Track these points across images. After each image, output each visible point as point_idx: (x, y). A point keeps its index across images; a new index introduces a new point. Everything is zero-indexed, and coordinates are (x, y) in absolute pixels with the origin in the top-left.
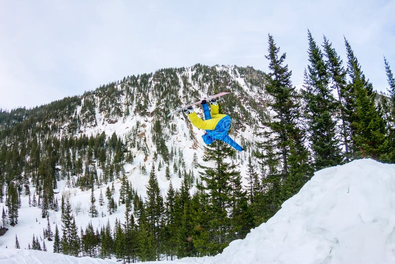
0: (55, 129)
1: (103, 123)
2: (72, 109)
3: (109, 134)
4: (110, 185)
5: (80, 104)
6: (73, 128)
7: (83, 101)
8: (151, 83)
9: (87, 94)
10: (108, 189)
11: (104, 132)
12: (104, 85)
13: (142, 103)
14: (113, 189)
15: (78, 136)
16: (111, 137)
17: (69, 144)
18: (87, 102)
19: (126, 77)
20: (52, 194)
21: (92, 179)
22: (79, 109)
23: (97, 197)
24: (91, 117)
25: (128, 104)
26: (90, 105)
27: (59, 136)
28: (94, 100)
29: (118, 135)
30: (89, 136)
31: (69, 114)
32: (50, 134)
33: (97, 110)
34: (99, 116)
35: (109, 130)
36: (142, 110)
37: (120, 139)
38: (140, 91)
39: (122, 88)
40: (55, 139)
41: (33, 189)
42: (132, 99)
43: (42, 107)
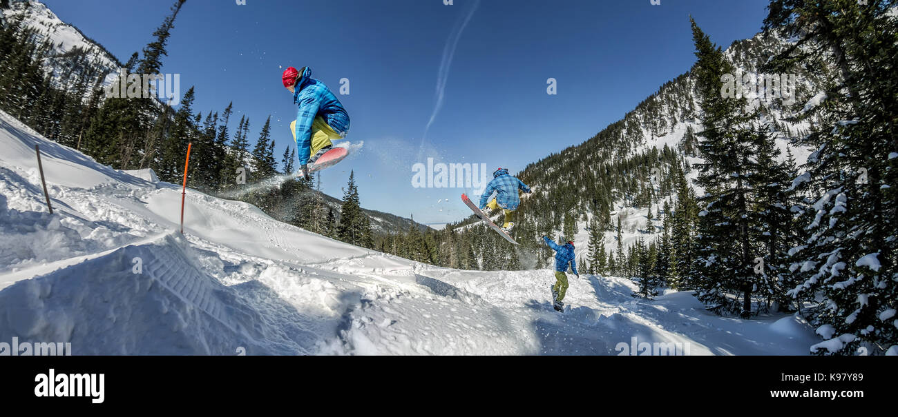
0: (606, 156)
1: (653, 139)
2: (617, 134)
3: (660, 147)
4: (667, 198)
5: (624, 127)
6: (623, 152)
7: (626, 124)
8: (690, 83)
9: (629, 115)
10: (666, 202)
11: (655, 147)
12: (643, 102)
13: (687, 108)
14: (671, 203)
15: (629, 157)
16: (663, 150)
17: (624, 167)
18: (630, 123)
19: (662, 86)
20: (608, 216)
21: (649, 194)
22: (625, 131)
23: (654, 212)
24: (639, 137)
25: (672, 113)
26: (634, 126)
27: (611, 162)
28: (637, 119)
29: (669, 146)
30: (641, 154)
31: (616, 139)
32: (602, 162)
33: (642, 127)
34: (647, 134)
35: (659, 143)
36: (688, 115)
37: (672, 150)
38: (680, 95)
39: (662, 98)
40: (608, 165)
41: (590, 215)
42: (676, 106)
43: (589, 140)
